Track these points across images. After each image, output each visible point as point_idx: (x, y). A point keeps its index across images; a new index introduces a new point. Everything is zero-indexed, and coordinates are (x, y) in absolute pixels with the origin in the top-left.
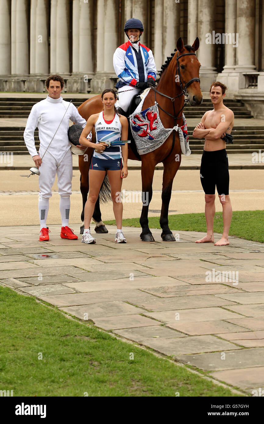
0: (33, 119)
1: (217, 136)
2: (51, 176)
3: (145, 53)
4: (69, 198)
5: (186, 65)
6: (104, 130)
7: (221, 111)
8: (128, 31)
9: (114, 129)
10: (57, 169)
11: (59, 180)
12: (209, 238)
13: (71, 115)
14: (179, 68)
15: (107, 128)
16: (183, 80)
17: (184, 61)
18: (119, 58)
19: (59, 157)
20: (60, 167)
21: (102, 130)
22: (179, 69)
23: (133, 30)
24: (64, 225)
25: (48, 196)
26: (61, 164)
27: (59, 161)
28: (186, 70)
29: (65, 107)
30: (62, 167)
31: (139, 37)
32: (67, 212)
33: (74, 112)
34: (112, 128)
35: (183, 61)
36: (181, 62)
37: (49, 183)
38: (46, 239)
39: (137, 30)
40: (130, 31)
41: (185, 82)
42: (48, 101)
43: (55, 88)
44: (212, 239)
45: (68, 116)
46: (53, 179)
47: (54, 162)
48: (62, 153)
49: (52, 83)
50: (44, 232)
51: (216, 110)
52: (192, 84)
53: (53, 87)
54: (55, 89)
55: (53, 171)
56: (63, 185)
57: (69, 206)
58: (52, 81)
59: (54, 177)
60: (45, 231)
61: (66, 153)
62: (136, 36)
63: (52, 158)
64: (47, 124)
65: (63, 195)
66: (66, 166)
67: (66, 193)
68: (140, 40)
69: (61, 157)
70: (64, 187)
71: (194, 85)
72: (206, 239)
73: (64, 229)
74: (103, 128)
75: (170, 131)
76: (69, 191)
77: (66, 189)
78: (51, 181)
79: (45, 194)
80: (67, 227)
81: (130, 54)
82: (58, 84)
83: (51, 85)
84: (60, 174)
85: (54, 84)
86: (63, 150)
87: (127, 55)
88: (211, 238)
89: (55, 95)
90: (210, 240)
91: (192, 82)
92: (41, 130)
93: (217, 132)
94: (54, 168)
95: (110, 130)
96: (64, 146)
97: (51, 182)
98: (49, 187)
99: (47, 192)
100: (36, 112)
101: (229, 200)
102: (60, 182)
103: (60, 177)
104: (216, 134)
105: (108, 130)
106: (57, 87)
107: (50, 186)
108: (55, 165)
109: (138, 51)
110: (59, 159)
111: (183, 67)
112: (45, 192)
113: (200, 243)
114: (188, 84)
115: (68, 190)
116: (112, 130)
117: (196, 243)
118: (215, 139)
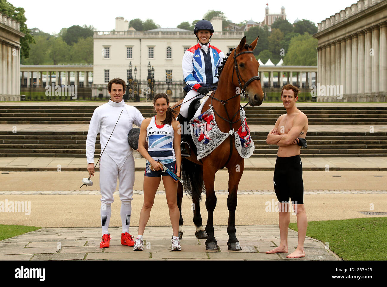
0: (95, 123)
1: (288, 142)
2: (112, 182)
3: (215, 54)
4: (130, 204)
5: (246, 64)
6: (155, 134)
7: (294, 115)
8: (198, 33)
9: (165, 133)
10: (118, 174)
11: (121, 184)
12: (282, 249)
13: (133, 118)
14: (237, 66)
15: (158, 133)
16: (242, 79)
17: (243, 59)
18: (187, 61)
19: (120, 162)
20: (121, 171)
21: (153, 134)
22: (237, 68)
23: (204, 32)
24: (124, 231)
25: (109, 202)
26: (122, 168)
27: (120, 166)
28: (245, 68)
29: (127, 111)
30: (123, 172)
31: (210, 39)
32: (128, 217)
33: (137, 115)
34: (163, 133)
35: (241, 59)
36: (240, 60)
37: (110, 188)
38: (106, 246)
39: (207, 32)
40: (200, 32)
41: (244, 81)
42: (110, 105)
43: (118, 91)
44: (285, 250)
45: (130, 120)
46: (114, 185)
47: (115, 167)
48: (123, 157)
49: (114, 86)
50: (105, 239)
51: (288, 114)
52: (253, 83)
53: (115, 90)
54: (118, 93)
55: (114, 176)
56: (124, 190)
57: (130, 212)
58: (114, 85)
59: (115, 182)
60: (107, 238)
61: (127, 157)
62: (207, 38)
63: (113, 163)
64: (108, 128)
65: (123, 200)
66: (127, 170)
67: (126, 198)
68: (210, 42)
69: (122, 162)
70: (125, 193)
71: (255, 83)
72: (278, 249)
73: (123, 235)
74: (154, 133)
75: (226, 135)
76: (130, 197)
77: (126, 195)
78: (112, 186)
79: (105, 200)
80: (127, 233)
81: (197, 56)
82: (121, 88)
83: (113, 88)
84: (121, 179)
85: (117, 88)
86: (124, 155)
87: (194, 57)
88: (283, 249)
89: (117, 99)
90: (283, 250)
91: (253, 80)
92: (103, 135)
93: (288, 138)
94: (115, 173)
95: (161, 134)
96: (125, 151)
97: (112, 188)
98: (109, 193)
99: (107, 198)
100: (97, 116)
101: (303, 209)
102: (121, 187)
103: (121, 182)
104: (287, 140)
105: (159, 134)
106: (120, 90)
107: (111, 192)
108: (116, 169)
109: (206, 53)
110: (120, 164)
111: (242, 65)
112: (105, 198)
113: (271, 253)
114: (247, 83)
115: (129, 195)
116: (163, 134)
117: (267, 253)
118: (286, 145)
